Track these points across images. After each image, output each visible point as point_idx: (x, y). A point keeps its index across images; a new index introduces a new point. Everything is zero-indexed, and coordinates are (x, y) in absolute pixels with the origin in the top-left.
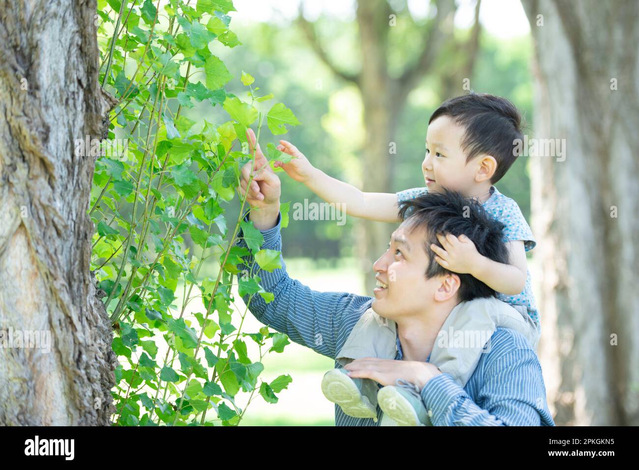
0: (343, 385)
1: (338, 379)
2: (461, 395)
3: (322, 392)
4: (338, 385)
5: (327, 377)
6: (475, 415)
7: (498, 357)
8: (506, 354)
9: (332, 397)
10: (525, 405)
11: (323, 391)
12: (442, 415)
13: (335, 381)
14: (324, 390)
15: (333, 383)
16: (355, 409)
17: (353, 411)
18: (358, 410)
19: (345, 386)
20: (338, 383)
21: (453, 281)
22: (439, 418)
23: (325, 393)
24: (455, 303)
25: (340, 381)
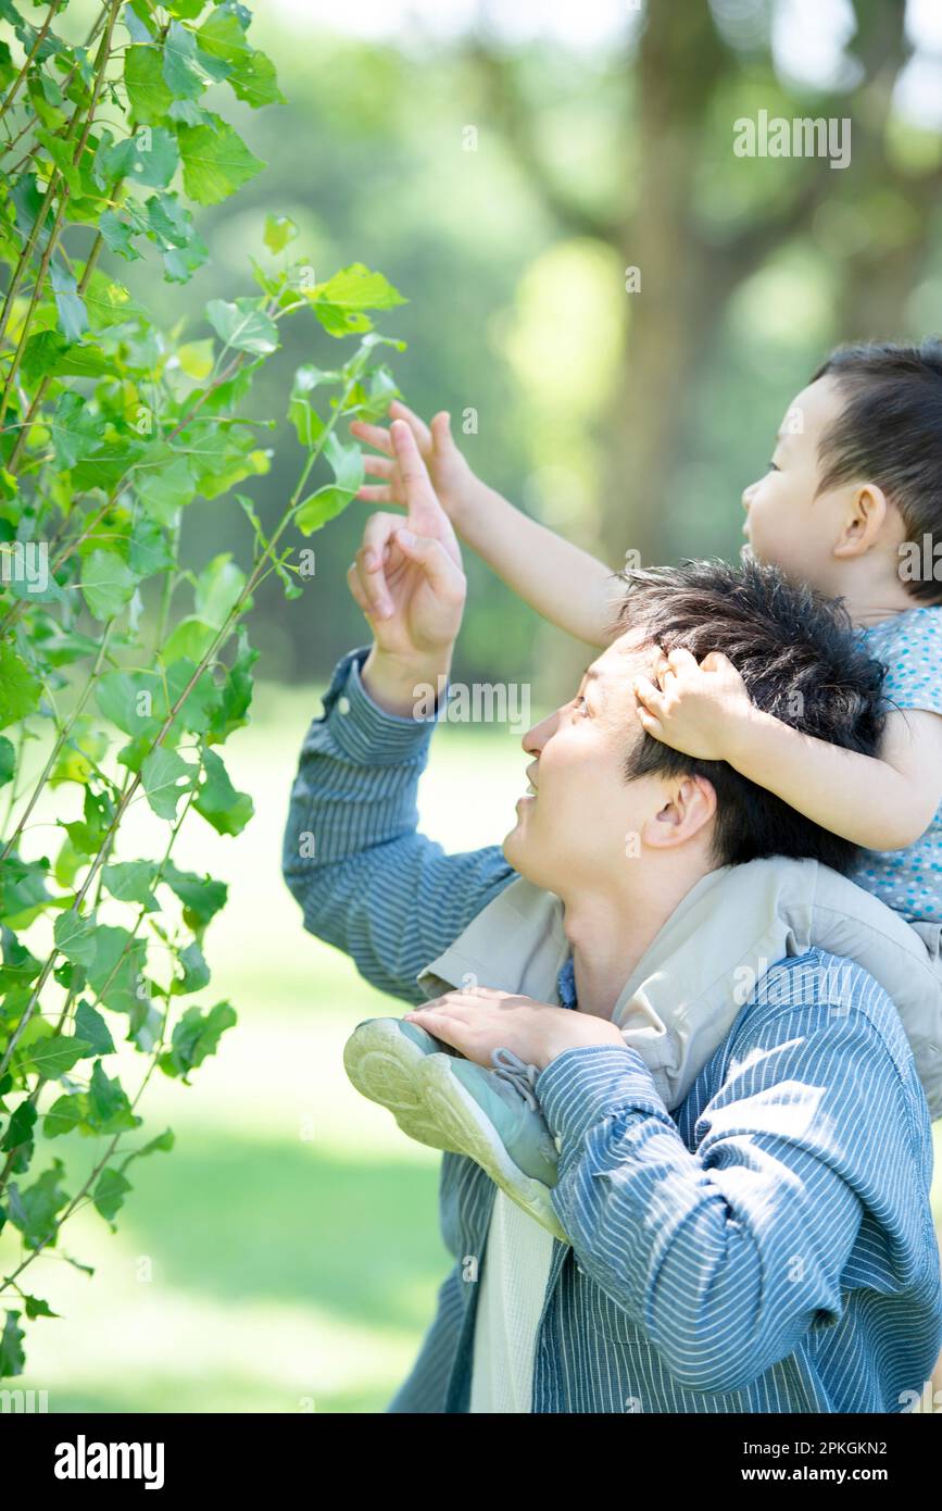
0: (398, 1064)
1: (390, 1047)
2: (630, 1104)
3: (344, 1071)
4: (388, 1062)
5: (362, 1034)
6: (651, 1165)
7: (767, 1020)
8: (788, 1014)
9: (368, 1088)
10: (828, 1172)
11: (346, 1068)
12: (576, 1153)
13: (380, 1050)
14: (350, 1067)
15: (374, 1054)
16: (428, 1129)
17: (423, 1131)
18: (436, 1132)
19: (404, 1070)
20: (389, 1057)
21: (698, 797)
22: (571, 1160)
23: (353, 1076)
24: (707, 868)
25: (394, 1055)
